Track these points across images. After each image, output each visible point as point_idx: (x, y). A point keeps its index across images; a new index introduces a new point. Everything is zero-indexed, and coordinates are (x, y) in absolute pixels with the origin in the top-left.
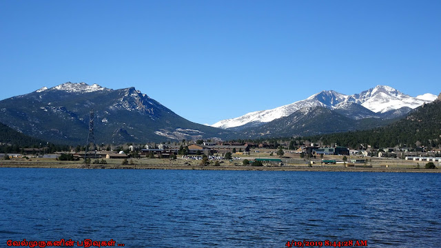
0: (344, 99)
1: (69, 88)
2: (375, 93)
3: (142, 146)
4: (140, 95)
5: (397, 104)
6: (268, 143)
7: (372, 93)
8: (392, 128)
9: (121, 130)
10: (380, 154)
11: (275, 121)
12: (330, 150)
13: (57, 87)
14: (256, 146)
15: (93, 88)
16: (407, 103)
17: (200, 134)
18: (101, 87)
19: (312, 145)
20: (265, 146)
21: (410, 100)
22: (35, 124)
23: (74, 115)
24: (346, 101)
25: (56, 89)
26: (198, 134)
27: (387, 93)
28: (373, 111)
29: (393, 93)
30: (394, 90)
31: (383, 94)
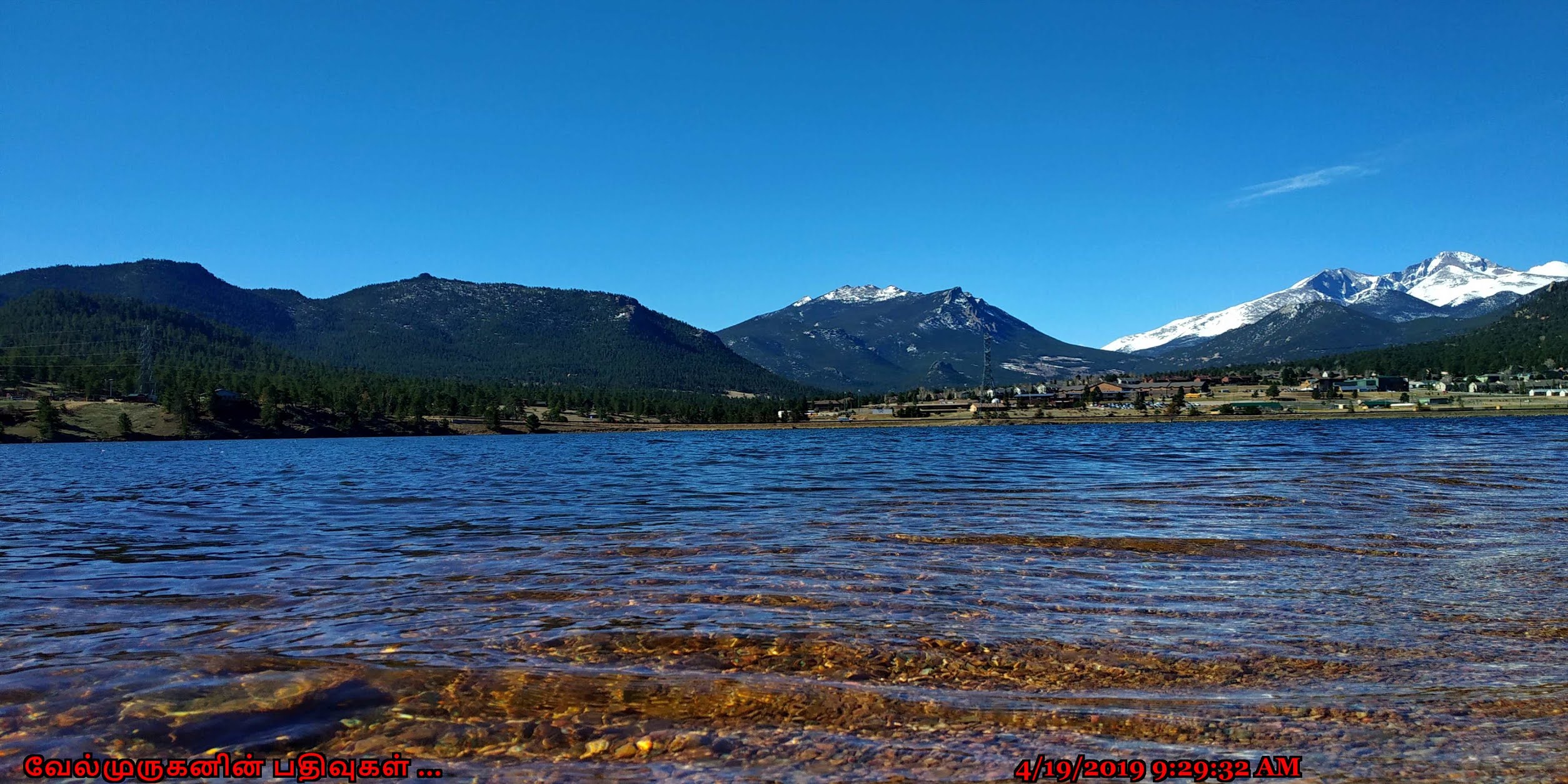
0: (1369, 284)
1: (848, 295)
2: (1437, 269)
3: (1009, 390)
4: (971, 300)
5: (1485, 287)
6: (1238, 375)
7: (1430, 269)
8: (1482, 334)
9: (942, 364)
10: (1472, 387)
11: (1230, 334)
12: (1370, 383)
13: (827, 296)
14: (1218, 382)
15: (888, 293)
16: (1509, 283)
17: (1085, 365)
18: (901, 291)
19: (1325, 375)
20: (1234, 381)
21: (1515, 277)
22: (797, 360)
23: (858, 341)
24: (1373, 286)
25: (826, 299)
26: (1080, 364)
27: (1462, 266)
28: (1434, 303)
29: (1476, 265)
30: (1477, 259)
31: (1454, 270)
